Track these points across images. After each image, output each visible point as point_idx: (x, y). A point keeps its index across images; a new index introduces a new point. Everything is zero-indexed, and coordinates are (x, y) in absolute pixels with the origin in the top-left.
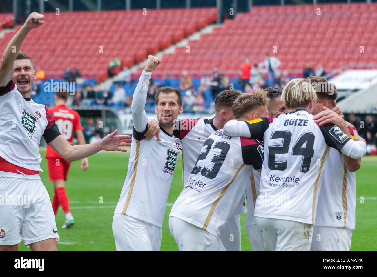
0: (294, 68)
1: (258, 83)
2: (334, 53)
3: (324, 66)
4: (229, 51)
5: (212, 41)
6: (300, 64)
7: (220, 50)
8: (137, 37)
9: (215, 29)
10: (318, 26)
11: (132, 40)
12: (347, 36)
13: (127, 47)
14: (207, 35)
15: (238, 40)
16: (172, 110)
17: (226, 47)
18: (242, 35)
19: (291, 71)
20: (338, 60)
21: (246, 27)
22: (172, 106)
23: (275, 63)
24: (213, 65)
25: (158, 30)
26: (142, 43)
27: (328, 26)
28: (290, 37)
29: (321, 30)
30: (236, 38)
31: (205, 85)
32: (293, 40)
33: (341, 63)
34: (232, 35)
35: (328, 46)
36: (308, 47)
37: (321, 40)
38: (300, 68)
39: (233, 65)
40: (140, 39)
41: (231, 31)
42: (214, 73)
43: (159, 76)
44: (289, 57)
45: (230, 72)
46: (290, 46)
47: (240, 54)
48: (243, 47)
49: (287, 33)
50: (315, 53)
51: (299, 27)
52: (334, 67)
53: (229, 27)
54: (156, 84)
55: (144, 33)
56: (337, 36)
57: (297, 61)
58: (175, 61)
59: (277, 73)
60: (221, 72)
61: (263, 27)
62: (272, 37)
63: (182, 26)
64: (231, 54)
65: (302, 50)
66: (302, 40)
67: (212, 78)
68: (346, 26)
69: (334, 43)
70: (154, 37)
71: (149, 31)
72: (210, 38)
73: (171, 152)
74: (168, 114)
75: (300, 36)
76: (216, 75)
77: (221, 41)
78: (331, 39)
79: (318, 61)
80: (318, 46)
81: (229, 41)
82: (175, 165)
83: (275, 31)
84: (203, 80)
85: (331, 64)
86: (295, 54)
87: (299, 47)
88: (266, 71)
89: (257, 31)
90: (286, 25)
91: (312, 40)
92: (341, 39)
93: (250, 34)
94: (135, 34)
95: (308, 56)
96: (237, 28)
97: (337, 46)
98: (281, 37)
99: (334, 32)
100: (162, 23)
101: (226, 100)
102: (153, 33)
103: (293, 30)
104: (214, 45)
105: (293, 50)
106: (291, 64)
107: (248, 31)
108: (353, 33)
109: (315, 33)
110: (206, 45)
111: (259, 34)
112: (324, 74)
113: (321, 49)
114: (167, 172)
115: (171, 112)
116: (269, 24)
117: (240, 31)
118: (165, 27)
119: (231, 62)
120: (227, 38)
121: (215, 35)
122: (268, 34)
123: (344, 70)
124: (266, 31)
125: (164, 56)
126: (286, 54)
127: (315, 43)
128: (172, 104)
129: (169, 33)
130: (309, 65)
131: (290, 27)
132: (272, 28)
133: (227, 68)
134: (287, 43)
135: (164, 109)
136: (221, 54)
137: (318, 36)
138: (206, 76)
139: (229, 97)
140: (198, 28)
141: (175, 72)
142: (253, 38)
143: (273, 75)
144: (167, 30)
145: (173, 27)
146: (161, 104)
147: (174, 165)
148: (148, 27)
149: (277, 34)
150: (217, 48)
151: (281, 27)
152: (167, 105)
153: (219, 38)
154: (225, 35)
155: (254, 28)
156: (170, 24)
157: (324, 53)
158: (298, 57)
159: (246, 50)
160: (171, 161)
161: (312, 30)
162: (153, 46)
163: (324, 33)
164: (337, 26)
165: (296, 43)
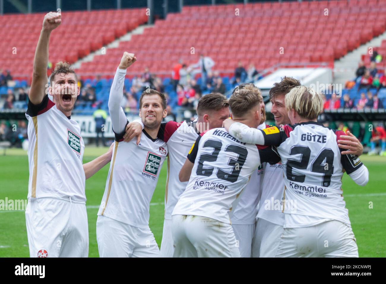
0: (225, 67)
1: (190, 83)
2: (266, 51)
3: (256, 65)
4: (160, 51)
5: (143, 42)
6: (232, 64)
7: (151, 51)
8: (68, 39)
9: (146, 30)
10: (249, 25)
11: (63, 41)
12: (279, 34)
13: (58, 48)
14: (139, 36)
15: (170, 41)
16: (155, 111)
17: (157, 48)
18: (173, 35)
19: (222, 71)
20: (270, 59)
21: (177, 27)
22: (156, 108)
23: (209, 63)
24: (144, 66)
25: (89, 31)
26: (73, 45)
27: (259, 25)
28: (221, 36)
29: (252, 29)
30: (167, 38)
31: (136, 86)
32: (225, 39)
33: (273, 62)
34: (163, 35)
35: (259, 45)
36: (240, 46)
37: (253, 39)
38: (231, 67)
39: (164, 66)
40: (71, 41)
41: (162, 32)
42: (145, 74)
43: (91, 78)
44: (221, 57)
45: (162, 72)
46: (221, 46)
47: (171, 54)
48: (174, 47)
49: (218, 33)
50: (247, 52)
51: (231, 26)
52: (266, 66)
53: (160, 28)
54: (88, 86)
55: (75, 35)
56: (269, 35)
57: (228, 61)
58: (106, 62)
59: (210, 73)
60: (152, 73)
61: (194, 27)
62: (203, 37)
63: (113, 27)
64: (162, 54)
65: (234, 49)
66: (234, 39)
67: (143, 80)
68: (278, 25)
69: (265, 42)
70: (85, 38)
71: (80, 32)
72: (141, 39)
73: (152, 155)
74: (152, 115)
75: (231, 36)
76: (148, 76)
77: (152, 41)
78: (263, 39)
79: (250, 60)
80: (250, 46)
81: (161, 41)
82: (158, 168)
83: (206, 30)
84: (134, 82)
85: (263, 63)
86: (227, 53)
87: (230, 46)
88: (199, 71)
89: (188, 31)
90: (217, 25)
91: (244, 39)
92: (272, 38)
93: (181, 34)
94: (66, 35)
95: (240, 56)
96: (168, 28)
97: (269, 45)
98: (212, 37)
99: (266, 31)
100: (93, 25)
101: (208, 103)
102: (84, 34)
103: (225, 30)
104: (145, 46)
105: (224, 50)
106: (222, 64)
107: (179, 31)
108: (284, 31)
109: (246, 33)
110: (137, 46)
111: (190, 34)
112: (255, 73)
113: (253, 49)
114: (148, 175)
115: (154, 113)
116: (200, 24)
117: (171, 32)
118: (96, 28)
119: (162, 62)
120: (158, 39)
121: (146, 35)
122: (200, 34)
123: (276, 69)
124: (197, 31)
125: (96, 57)
126: (217, 53)
127: (247, 42)
128: (155, 105)
129: (101, 34)
130: (240, 64)
131: (222, 26)
132: (203, 27)
133: (159, 68)
134: (218, 43)
135: (148, 110)
136: (153, 55)
137: (250, 35)
138: (137, 77)
139: (211, 100)
140: (129, 29)
141: (106, 73)
142: (184, 38)
143: (206, 76)
144: (98, 31)
145: (104, 28)
146: (144, 106)
147: (155, 168)
148: (79, 29)
149: (209, 34)
150: (148, 48)
151: (212, 27)
152: (151, 106)
153: (150, 39)
154: (156, 35)
155: (185, 28)
156: (101, 25)
157: (256, 52)
158: (229, 57)
159: (178, 50)
160: (152, 165)
161: (243, 29)
162: (84, 47)
163: (256, 32)
164: (268, 25)
165: (228, 42)
